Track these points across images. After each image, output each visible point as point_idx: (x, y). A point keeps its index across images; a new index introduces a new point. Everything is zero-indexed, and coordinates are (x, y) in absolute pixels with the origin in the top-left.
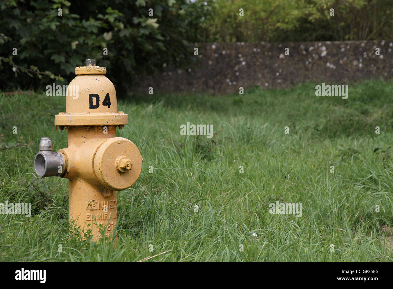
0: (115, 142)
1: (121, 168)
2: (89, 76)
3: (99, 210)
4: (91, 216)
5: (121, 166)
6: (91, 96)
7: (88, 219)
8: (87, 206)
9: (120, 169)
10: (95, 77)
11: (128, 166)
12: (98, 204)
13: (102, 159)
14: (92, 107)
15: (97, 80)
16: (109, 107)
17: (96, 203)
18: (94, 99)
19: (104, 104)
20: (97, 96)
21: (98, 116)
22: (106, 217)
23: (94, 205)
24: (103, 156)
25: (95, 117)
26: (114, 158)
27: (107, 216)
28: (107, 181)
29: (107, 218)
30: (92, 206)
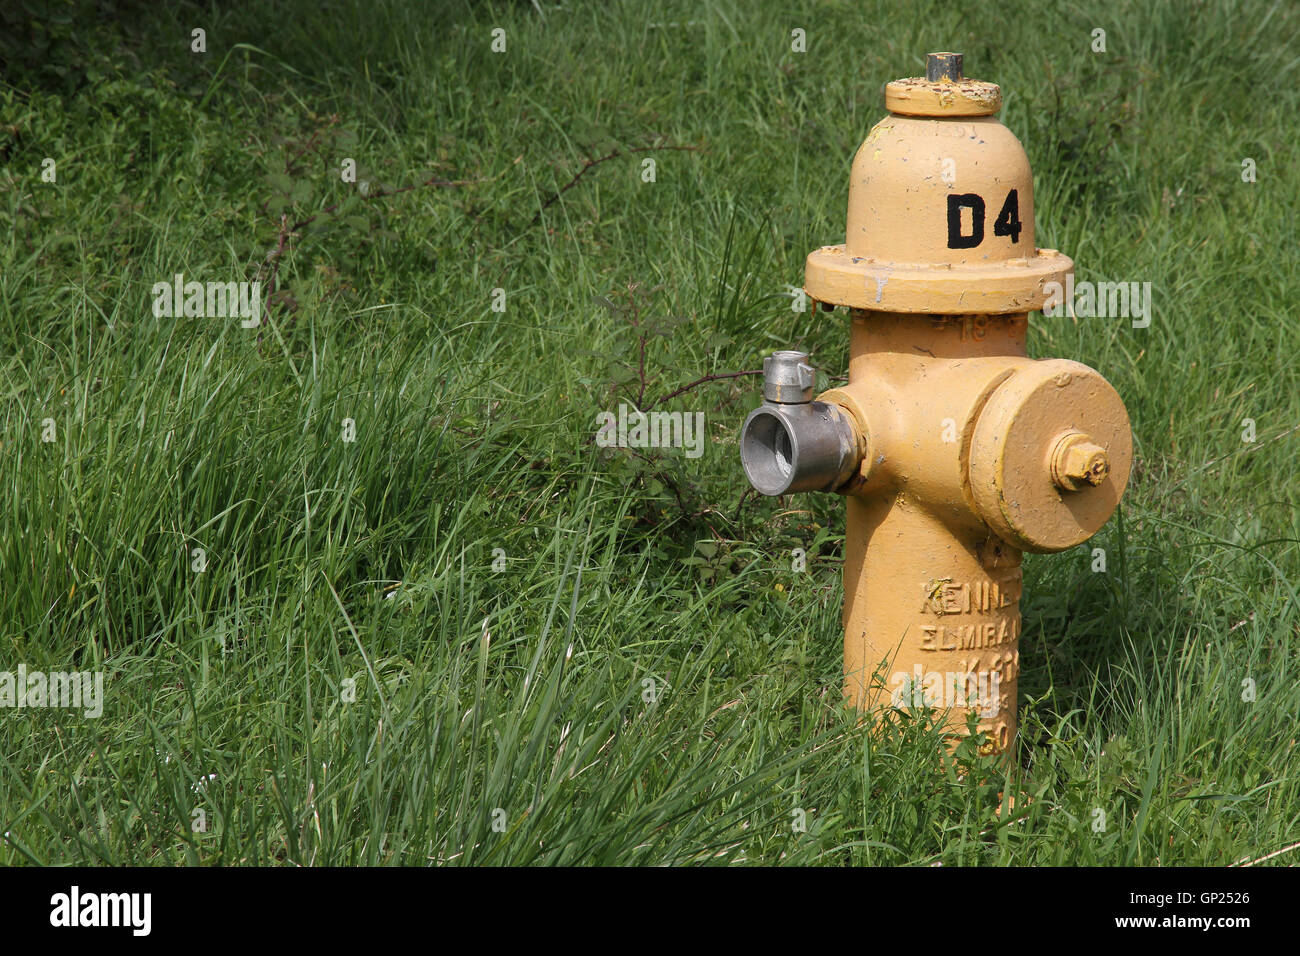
0: (1050, 382)
1: (1071, 478)
2: (943, 124)
3: (969, 612)
4: (940, 636)
5: (1067, 472)
6: (955, 202)
7: (928, 647)
8: (926, 599)
9: (1064, 480)
10: (967, 127)
11: (1096, 473)
12: (965, 593)
13: (1005, 447)
14: (956, 241)
15: (977, 140)
16: (1015, 240)
17: (959, 589)
18: (966, 214)
19: (1001, 229)
20: (976, 203)
21: (983, 282)
22: (991, 638)
23: (950, 597)
24: (1010, 435)
25: (973, 284)
26: (1044, 442)
27: (992, 632)
28: (1019, 526)
29: (993, 642)
30: (944, 599)
